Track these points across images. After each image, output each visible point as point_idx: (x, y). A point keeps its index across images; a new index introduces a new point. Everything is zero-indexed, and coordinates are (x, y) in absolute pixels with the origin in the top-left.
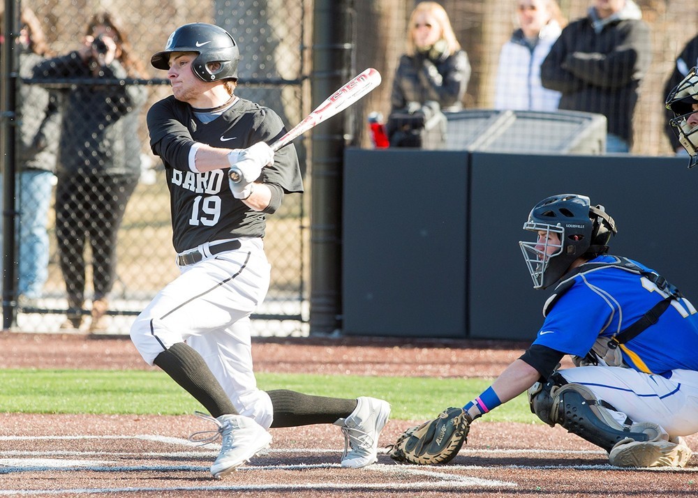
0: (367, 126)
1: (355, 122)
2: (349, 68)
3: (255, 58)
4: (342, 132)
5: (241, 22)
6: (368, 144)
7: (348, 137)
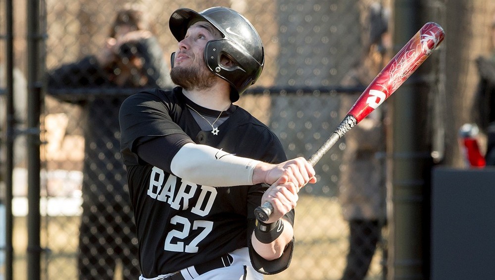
0: (460, 142)
1: (446, 136)
2: (437, 71)
3: (325, 61)
4: (430, 148)
5: (309, 19)
6: (461, 163)
7: (436, 155)
